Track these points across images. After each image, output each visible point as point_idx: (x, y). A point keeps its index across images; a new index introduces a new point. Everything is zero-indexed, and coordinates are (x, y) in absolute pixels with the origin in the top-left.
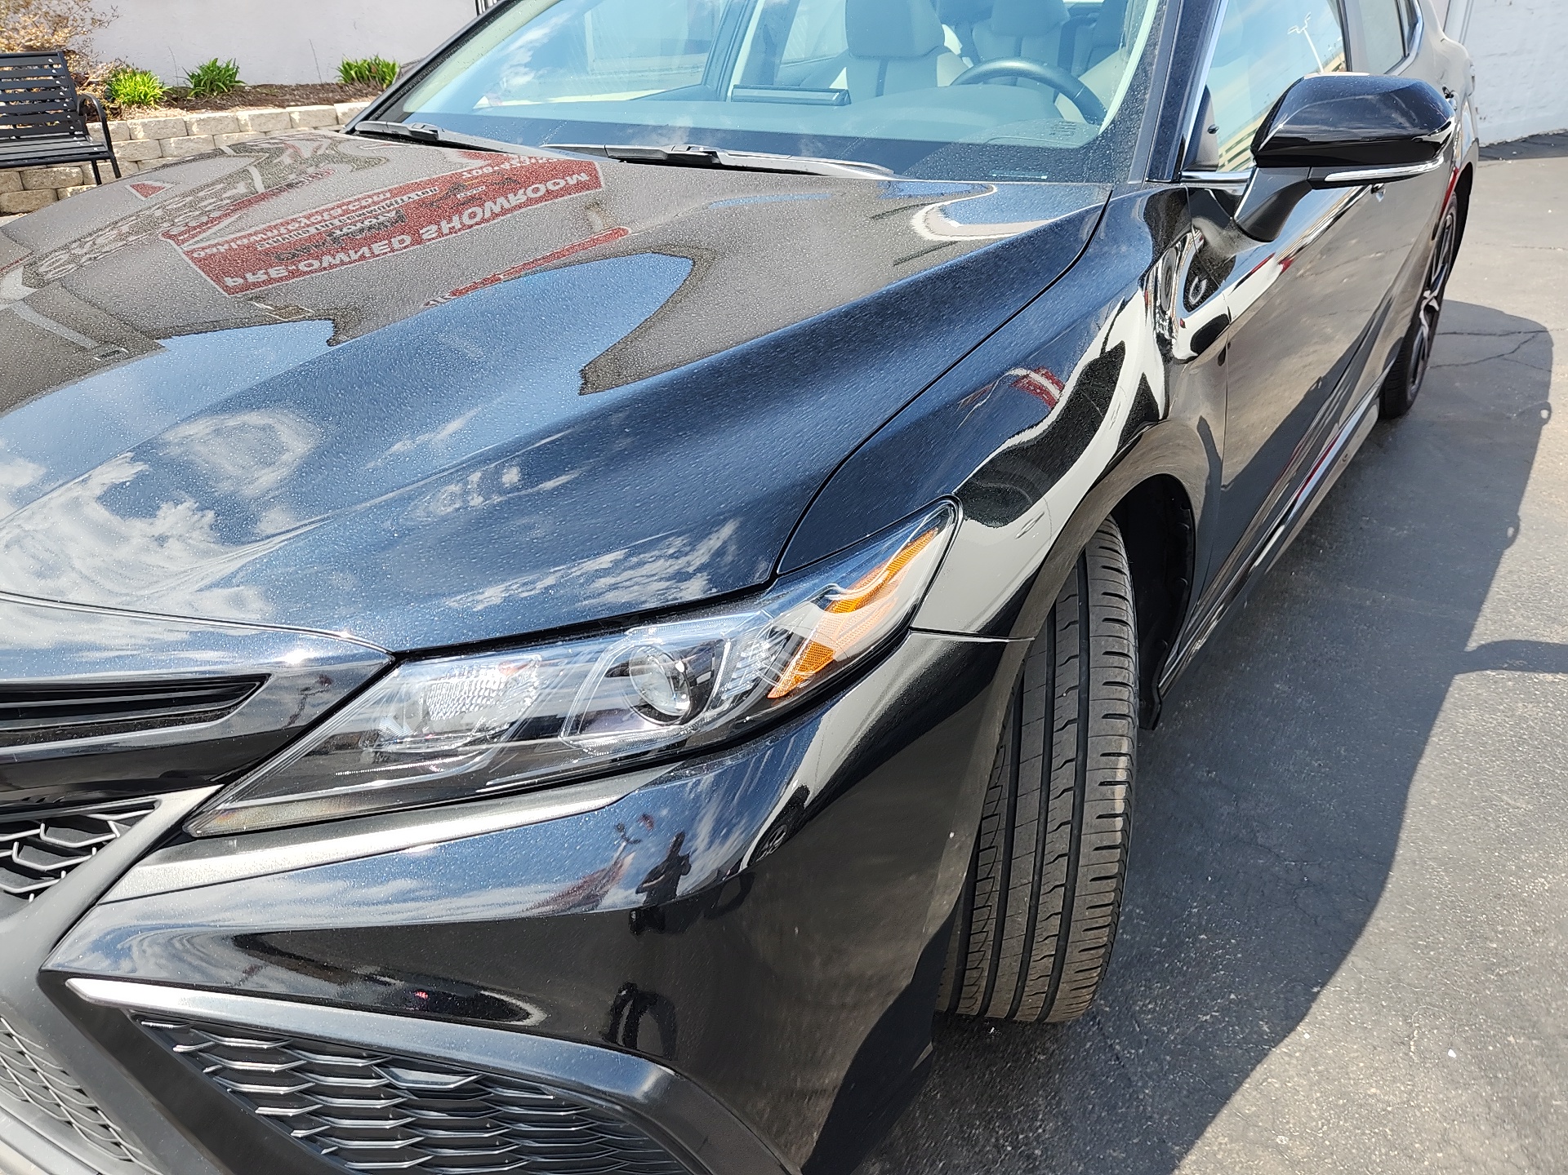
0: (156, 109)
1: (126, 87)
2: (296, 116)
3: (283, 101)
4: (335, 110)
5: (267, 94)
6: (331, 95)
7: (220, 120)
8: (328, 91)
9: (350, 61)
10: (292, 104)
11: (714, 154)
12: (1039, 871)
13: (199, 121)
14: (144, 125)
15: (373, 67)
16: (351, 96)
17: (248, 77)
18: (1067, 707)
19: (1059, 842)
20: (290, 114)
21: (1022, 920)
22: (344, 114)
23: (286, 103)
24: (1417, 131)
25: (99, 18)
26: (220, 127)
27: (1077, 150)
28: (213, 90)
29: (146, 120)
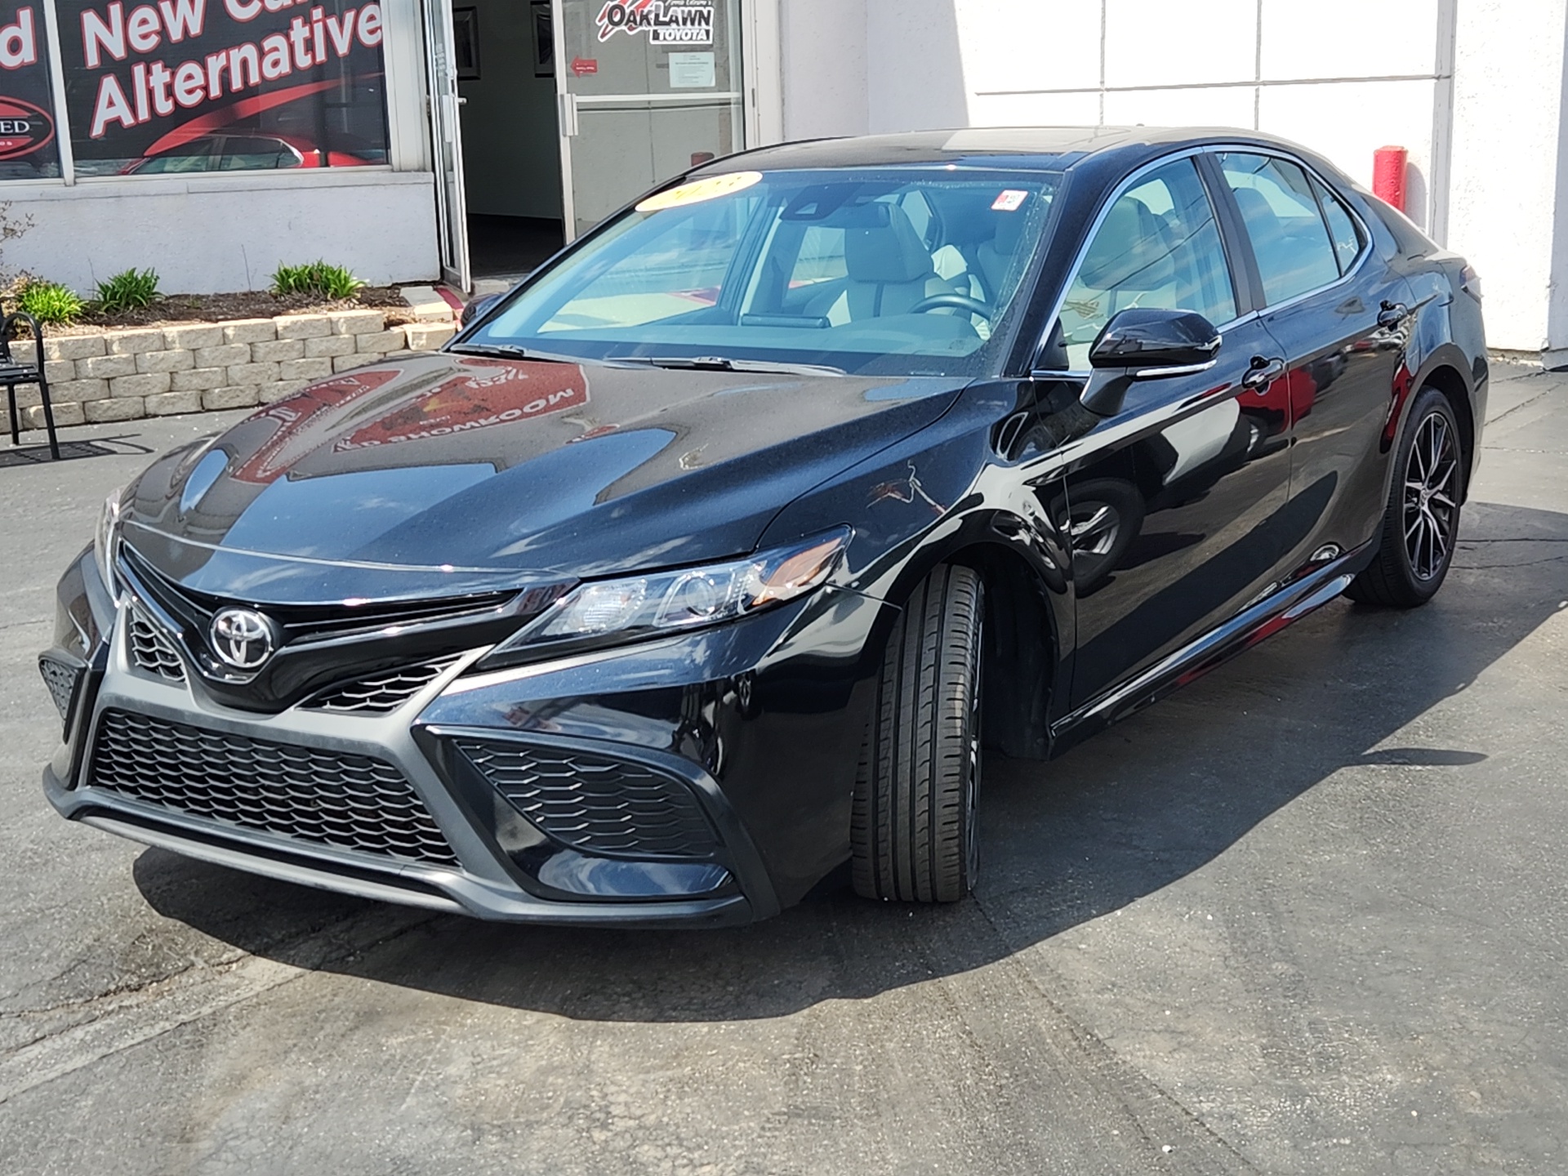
0: (70, 326)
1: (38, 304)
2: (230, 332)
3: (209, 314)
4: (275, 323)
5: (189, 307)
6: (264, 306)
7: (145, 337)
8: (259, 302)
9: (288, 267)
10: (221, 317)
11: (728, 363)
12: (913, 753)
13: (122, 339)
14: (61, 344)
15: (315, 274)
16: (288, 308)
17: (165, 288)
18: (929, 658)
19: (924, 734)
20: (223, 329)
21: (907, 785)
22: (285, 328)
23: (213, 317)
24: (1195, 344)
25: (12, 227)
26: (144, 345)
27: (964, 358)
28: (128, 304)
29: (63, 339)
